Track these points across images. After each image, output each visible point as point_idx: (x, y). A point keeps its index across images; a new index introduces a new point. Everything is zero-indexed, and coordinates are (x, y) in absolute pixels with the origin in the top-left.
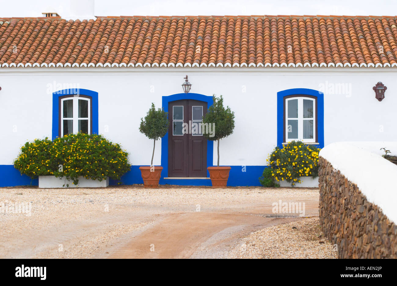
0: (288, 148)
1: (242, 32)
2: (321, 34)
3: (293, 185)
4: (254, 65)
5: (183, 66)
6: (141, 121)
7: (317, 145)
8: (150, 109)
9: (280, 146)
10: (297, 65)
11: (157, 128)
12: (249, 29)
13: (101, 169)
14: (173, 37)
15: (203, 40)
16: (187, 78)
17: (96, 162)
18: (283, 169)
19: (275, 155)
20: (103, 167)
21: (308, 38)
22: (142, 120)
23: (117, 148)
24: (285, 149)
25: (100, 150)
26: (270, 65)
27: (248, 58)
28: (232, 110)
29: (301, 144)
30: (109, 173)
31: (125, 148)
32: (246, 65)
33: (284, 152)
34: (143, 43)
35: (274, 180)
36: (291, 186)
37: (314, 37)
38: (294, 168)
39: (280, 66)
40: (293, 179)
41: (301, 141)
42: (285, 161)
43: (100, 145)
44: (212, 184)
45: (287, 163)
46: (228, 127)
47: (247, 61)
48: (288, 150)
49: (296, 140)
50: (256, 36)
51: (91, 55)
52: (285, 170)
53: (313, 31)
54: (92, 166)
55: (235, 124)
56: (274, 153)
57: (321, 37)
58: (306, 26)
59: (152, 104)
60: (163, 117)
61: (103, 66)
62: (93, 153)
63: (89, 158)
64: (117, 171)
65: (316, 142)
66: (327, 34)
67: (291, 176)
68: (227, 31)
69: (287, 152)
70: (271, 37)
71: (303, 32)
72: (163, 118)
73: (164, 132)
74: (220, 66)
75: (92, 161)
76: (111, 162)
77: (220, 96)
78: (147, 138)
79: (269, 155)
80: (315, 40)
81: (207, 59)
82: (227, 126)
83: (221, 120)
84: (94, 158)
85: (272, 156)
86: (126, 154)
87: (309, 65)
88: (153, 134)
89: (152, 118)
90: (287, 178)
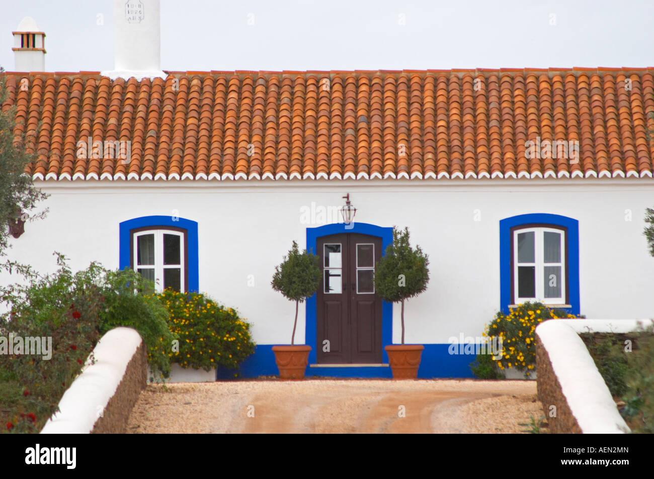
0: (519, 313)
1: (435, 105)
2: (578, 110)
3: (527, 376)
4: (461, 176)
5: (342, 178)
6: (276, 271)
7: (567, 309)
8: (290, 252)
9: (504, 310)
10: (533, 175)
11: (302, 283)
12: (448, 98)
13: (210, 351)
14: (315, 116)
15: (369, 123)
16: (348, 197)
17: (202, 339)
18: (511, 348)
19: (497, 325)
20: (212, 347)
21: (555, 117)
22: (278, 270)
23: (231, 316)
24: (513, 315)
25: (206, 319)
26: (488, 176)
27: (450, 160)
28: (424, 252)
29: (540, 308)
30: (221, 357)
31: (244, 315)
32: (447, 176)
33: (511, 321)
34: (264, 130)
35: (496, 367)
36: (524, 378)
37: (565, 115)
38: (529, 347)
39: (504, 177)
40: (527, 365)
41: (541, 302)
42: (513, 335)
43: (205, 311)
44: (393, 374)
45: (518, 339)
46: (419, 280)
47: (448, 167)
48: (518, 318)
49: (532, 301)
50: (462, 115)
51: (178, 155)
52: (514, 351)
53: (564, 103)
54: (195, 346)
55: (431, 275)
56: (495, 322)
57: (578, 115)
58: (552, 92)
59: (293, 243)
60: (311, 263)
61: (208, 179)
62: (195, 325)
63: (189, 333)
64: (235, 354)
65: (567, 303)
66: (590, 109)
67: (524, 361)
68: (409, 104)
69: (517, 321)
70: (488, 116)
71: (545, 105)
72: (311, 266)
73: (313, 289)
74: (403, 177)
75: (195, 338)
76: (225, 339)
77: (404, 228)
78: (285, 299)
79: (487, 326)
80: (566, 122)
81: (380, 163)
82: (418, 278)
83: (407, 268)
84: (198, 333)
85: (491, 327)
86: (247, 326)
87: (554, 175)
88: (295, 293)
89: (294, 267)
90: (516, 364)
